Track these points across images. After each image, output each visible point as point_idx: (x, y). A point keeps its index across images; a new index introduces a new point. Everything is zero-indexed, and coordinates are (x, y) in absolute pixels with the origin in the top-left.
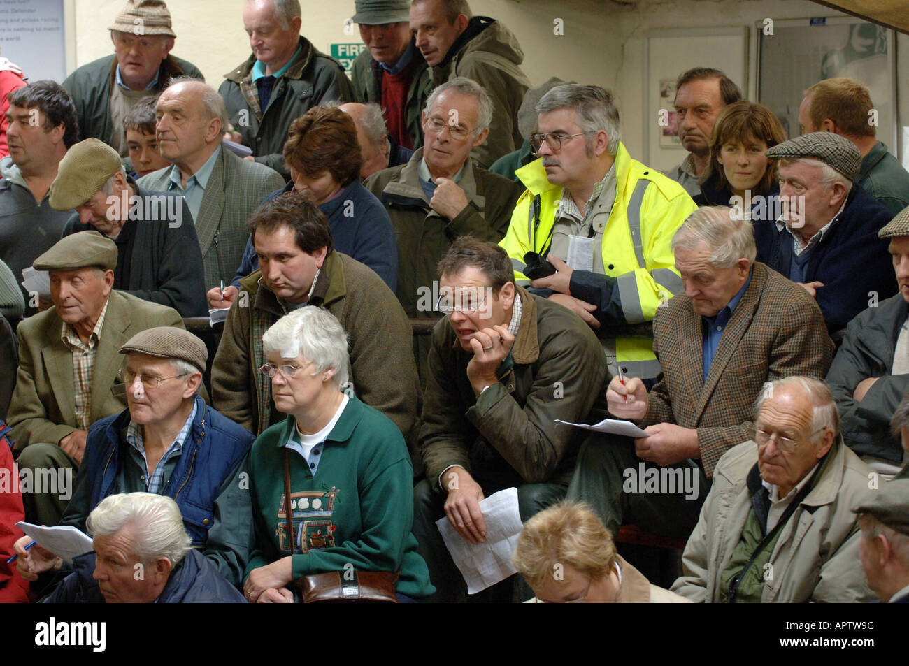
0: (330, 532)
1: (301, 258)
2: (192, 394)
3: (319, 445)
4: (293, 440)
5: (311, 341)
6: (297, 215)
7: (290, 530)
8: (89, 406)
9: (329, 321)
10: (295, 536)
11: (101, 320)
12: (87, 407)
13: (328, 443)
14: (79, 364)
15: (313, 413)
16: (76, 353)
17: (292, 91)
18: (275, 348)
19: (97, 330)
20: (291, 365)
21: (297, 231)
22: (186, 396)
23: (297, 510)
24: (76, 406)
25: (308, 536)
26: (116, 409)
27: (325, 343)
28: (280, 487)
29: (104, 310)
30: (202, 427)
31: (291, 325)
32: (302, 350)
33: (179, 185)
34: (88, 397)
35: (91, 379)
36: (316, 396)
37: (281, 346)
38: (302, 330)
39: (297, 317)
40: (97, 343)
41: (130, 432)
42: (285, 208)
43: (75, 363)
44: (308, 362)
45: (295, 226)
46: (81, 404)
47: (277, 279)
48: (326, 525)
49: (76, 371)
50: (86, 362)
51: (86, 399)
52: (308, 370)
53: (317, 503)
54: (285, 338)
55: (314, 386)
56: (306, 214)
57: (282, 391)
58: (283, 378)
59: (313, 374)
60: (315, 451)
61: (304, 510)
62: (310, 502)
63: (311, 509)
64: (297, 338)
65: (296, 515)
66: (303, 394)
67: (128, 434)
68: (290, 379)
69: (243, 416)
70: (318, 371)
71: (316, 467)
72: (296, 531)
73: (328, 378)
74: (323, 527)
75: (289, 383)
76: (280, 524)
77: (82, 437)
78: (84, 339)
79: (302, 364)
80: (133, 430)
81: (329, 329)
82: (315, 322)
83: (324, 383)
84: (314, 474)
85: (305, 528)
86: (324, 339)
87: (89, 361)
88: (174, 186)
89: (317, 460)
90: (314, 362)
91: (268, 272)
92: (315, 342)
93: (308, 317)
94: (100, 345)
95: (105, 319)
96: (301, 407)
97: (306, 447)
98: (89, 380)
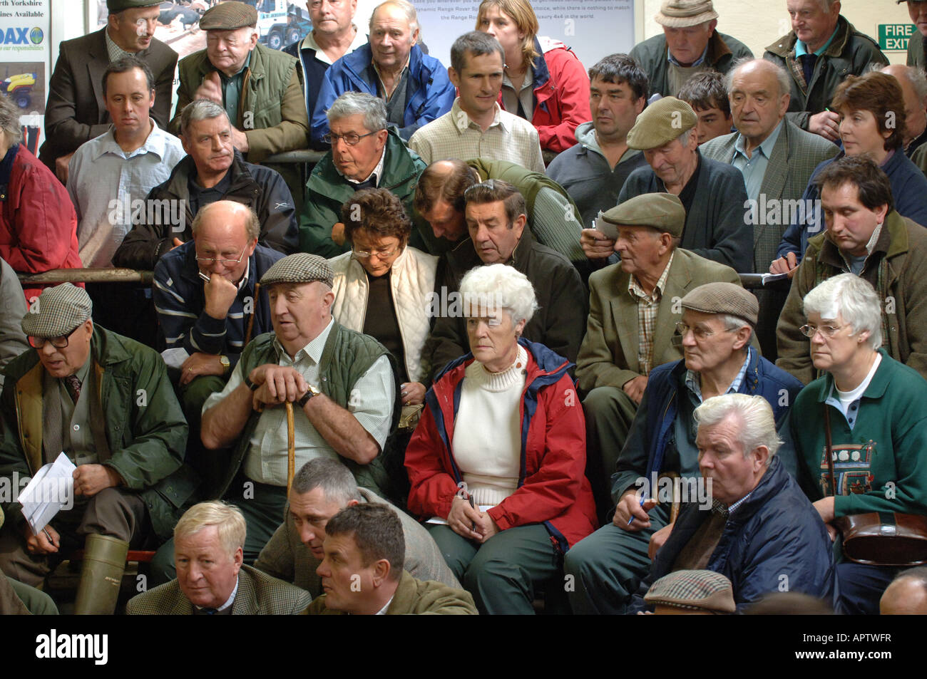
0: (867, 481)
1: (863, 213)
2: (741, 345)
3: (855, 402)
4: (833, 396)
5: (849, 305)
6: (860, 173)
7: (832, 481)
8: (651, 354)
9: (866, 287)
10: (837, 485)
11: (665, 275)
12: (650, 355)
13: (864, 400)
14: (644, 315)
15: (848, 371)
16: (641, 305)
17: (833, 69)
18: (816, 309)
19: (660, 284)
20: (829, 326)
21: (860, 188)
22: (736, 347)
23: (838, 461)
24: (640, 353)
25: (848, 485)
26: (674, 358)
27: (862, 306)
28: (822, 440)
29: (668, 266)
30: (755, 375)
31: (831, 289)
32: (840, 313)
33: (744, 154)
34: (650, 345)
35: (654, 329)
36: (850, 357)
37: (822, 308)
38: (841, 293)
39: (835, 282)
40: (660, 297)
41: (689, 377)
42: (850, 167)
43: (640, 313)
44: (846, 323)
45: (858, 183)
46: (644, 352)
47: (839, 232)
48: (865, 476)
49: (641, 321)
50: (649, 313)
51: (648, 348)
52: (845, 332)
53: (856, 455)
54: (825, 300)
55: (850, 346)
56: (869, 174)
57: (821, 349)
58: (822, 337)
59: (850, 335)
60: (852, 407)
61: (845, 462)
62: (850, 454)
63: (850, 460)
64: (836, 301)
65: (837, 466)
66: (839, 353)
67: (687, 379)
68: (828, 339)
69: (804, 362)
70: (854, 333)
71: (854, 422)
72: (837, 480)
73: (863, 339)
74: (862, 477)
75: (827, 342)
76: (823, 474)
77: (643, 381)
78: (648, 292)
79: (840, 325)
80: (692, 375)
81: (865, 294)
82: (853, 287)
83: (860, 344)
84: (852, 428)
85: (845, 478)
86: (861, 303)
87: (653, 313)
88: (739, 154)
89: (854, 416)
90: (851, 324)
91: (832, 224)
92: (853, 306)
93: (847, 283)
94: (663, 299)
95: (669, 275)
96: (837, 366)
97: (844, 403)
98: (652, 330)
